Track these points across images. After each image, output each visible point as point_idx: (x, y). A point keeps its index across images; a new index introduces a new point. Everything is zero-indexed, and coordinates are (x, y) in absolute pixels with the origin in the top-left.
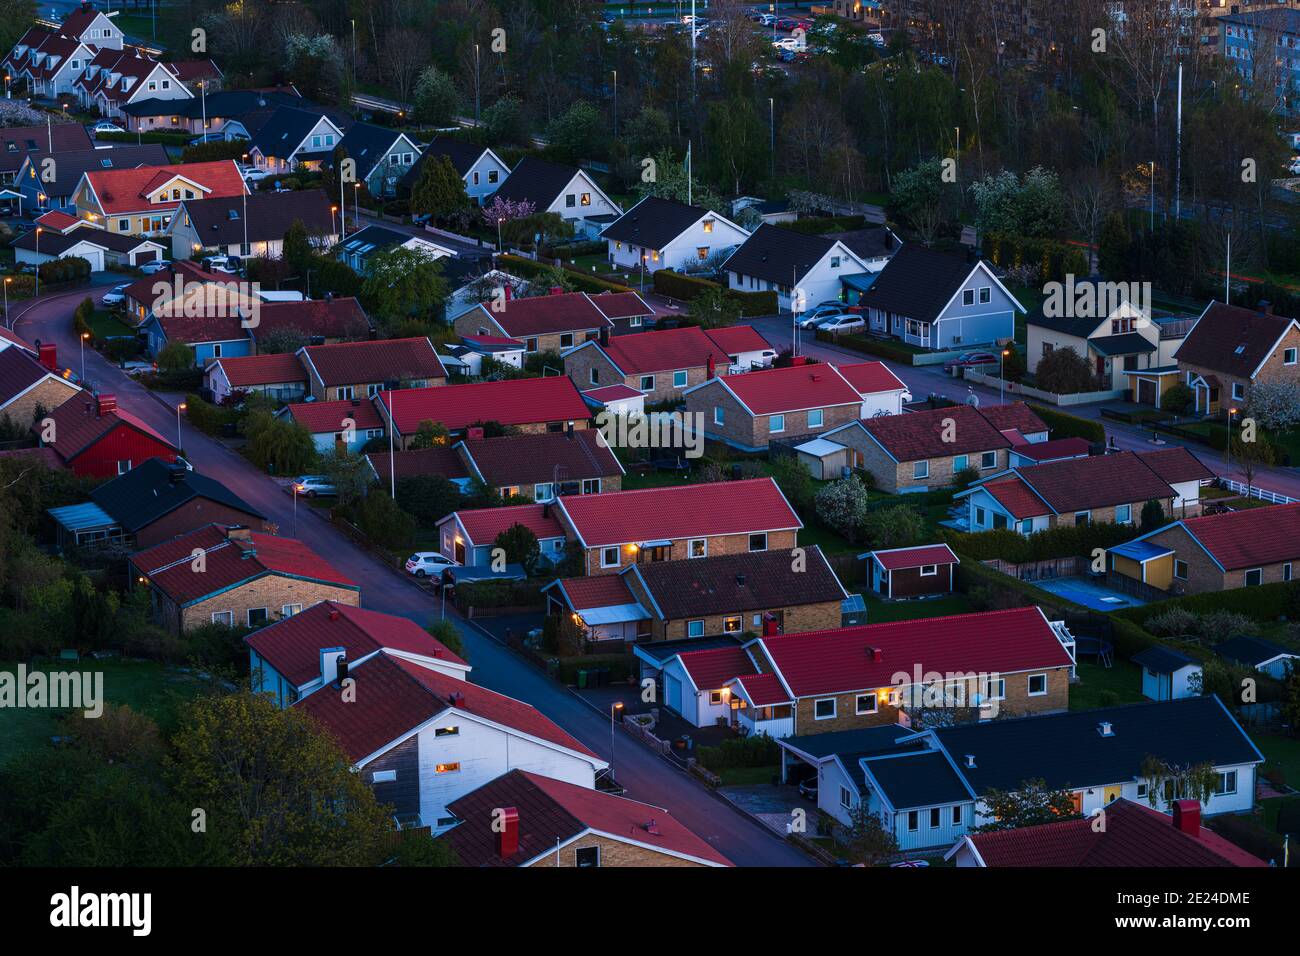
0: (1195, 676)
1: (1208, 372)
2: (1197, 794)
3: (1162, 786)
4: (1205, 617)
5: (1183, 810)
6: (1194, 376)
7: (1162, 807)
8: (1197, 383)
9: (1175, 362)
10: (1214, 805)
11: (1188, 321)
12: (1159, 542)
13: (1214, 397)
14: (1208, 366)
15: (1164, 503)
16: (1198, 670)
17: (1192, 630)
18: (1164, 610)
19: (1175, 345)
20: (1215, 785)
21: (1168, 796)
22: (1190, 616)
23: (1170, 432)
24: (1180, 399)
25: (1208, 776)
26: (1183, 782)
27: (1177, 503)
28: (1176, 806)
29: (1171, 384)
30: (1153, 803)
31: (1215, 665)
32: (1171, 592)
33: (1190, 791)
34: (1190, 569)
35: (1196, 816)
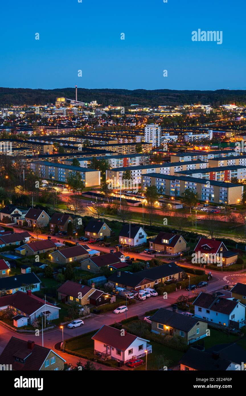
0: (30, 269)
1: (30, 219)
2: (31, 289)
3: (25, 288)
4: (31, 259)
5: (29, 292)
6: (28, 220)
7: (25, 291)
8: (28, 221)
9: (25, 218)
10: (33, 290)
11: (27, 211)
12: (23, 247)
13: (31, 223)
14: (30, 218)
15: (24, 241)
16: (30, 268)
17: (29, 261)
18: (24, 259)
19: (25, 215)
20: (33, 287)
21: (26, 289)
22: (29, 259)
23: (24, 229)
24: (26, 224)
25: (32, 286)
26: (28, 287)
27: (26, 241)
28: (27, 291)
29: (24, 221)
30: (24, 291)
31: (33, 267)
32: (25, 255)
33: (29, 288)
34: (28, 251)
35: (31, 293)
